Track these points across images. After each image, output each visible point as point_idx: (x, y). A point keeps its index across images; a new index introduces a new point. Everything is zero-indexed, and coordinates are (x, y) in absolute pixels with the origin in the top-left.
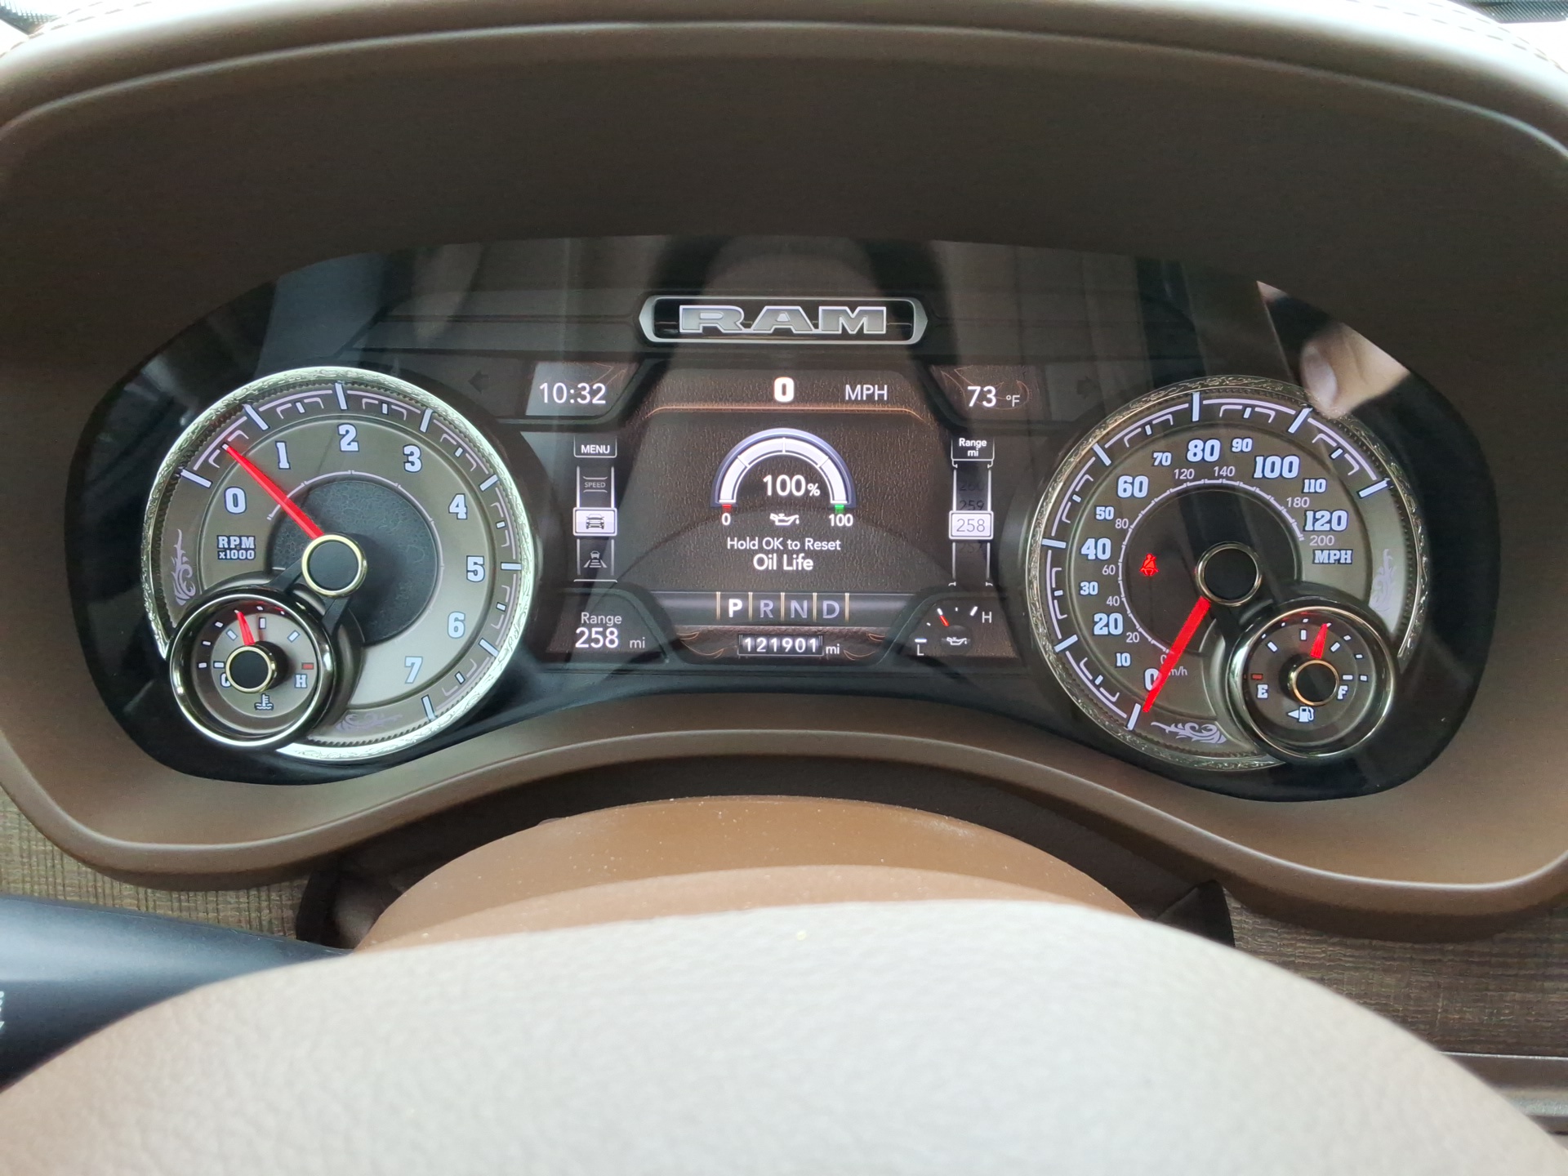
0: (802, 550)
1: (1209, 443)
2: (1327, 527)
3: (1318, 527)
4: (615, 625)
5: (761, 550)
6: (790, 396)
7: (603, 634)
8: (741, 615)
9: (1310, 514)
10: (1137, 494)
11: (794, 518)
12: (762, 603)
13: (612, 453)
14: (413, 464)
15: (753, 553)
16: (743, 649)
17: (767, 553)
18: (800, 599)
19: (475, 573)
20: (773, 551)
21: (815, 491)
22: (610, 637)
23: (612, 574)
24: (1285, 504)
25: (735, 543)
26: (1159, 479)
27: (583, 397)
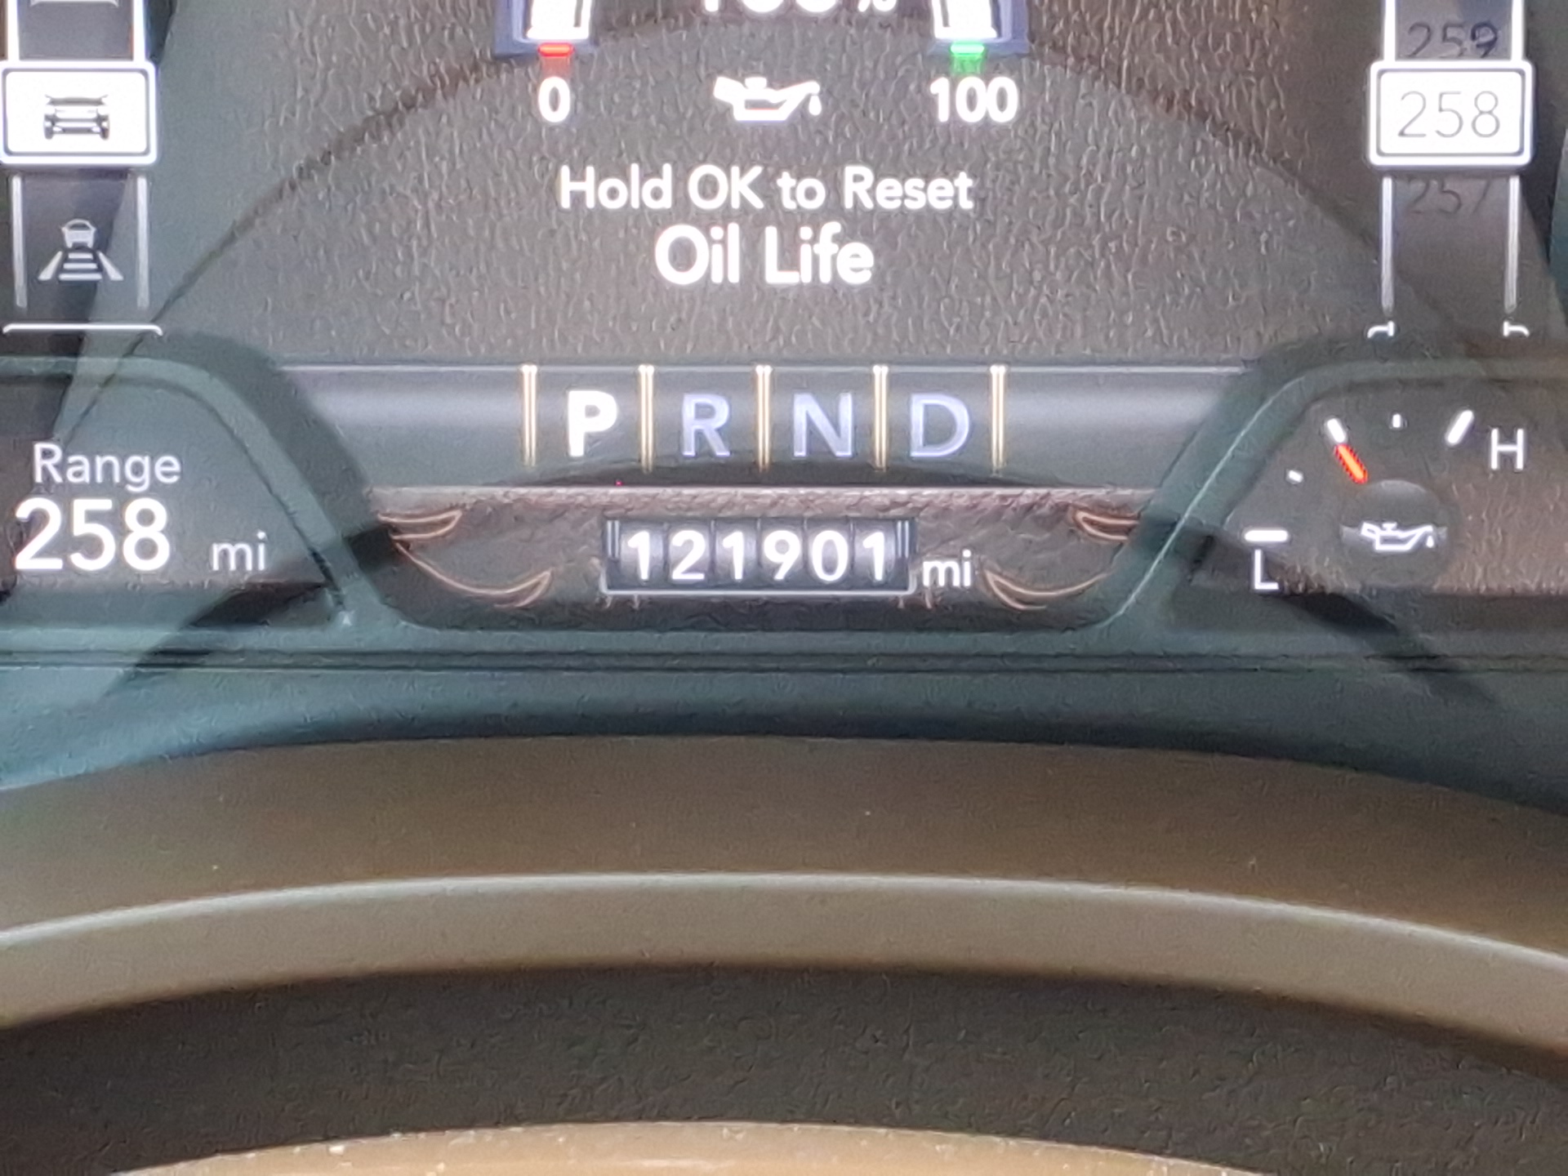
0: (833, 209)
4: (156, 490)
5: (683, 211)
7: (115, 521)
8: (613, 450)
11: (802, 95)
12: (689, 405)
15: (649, 224)
16: (620, 574)
17: (705, 221)
18: (825, 390)
20: (725, 216)
22: (138, 532)
23: (143, 297)
25: (587, 186)
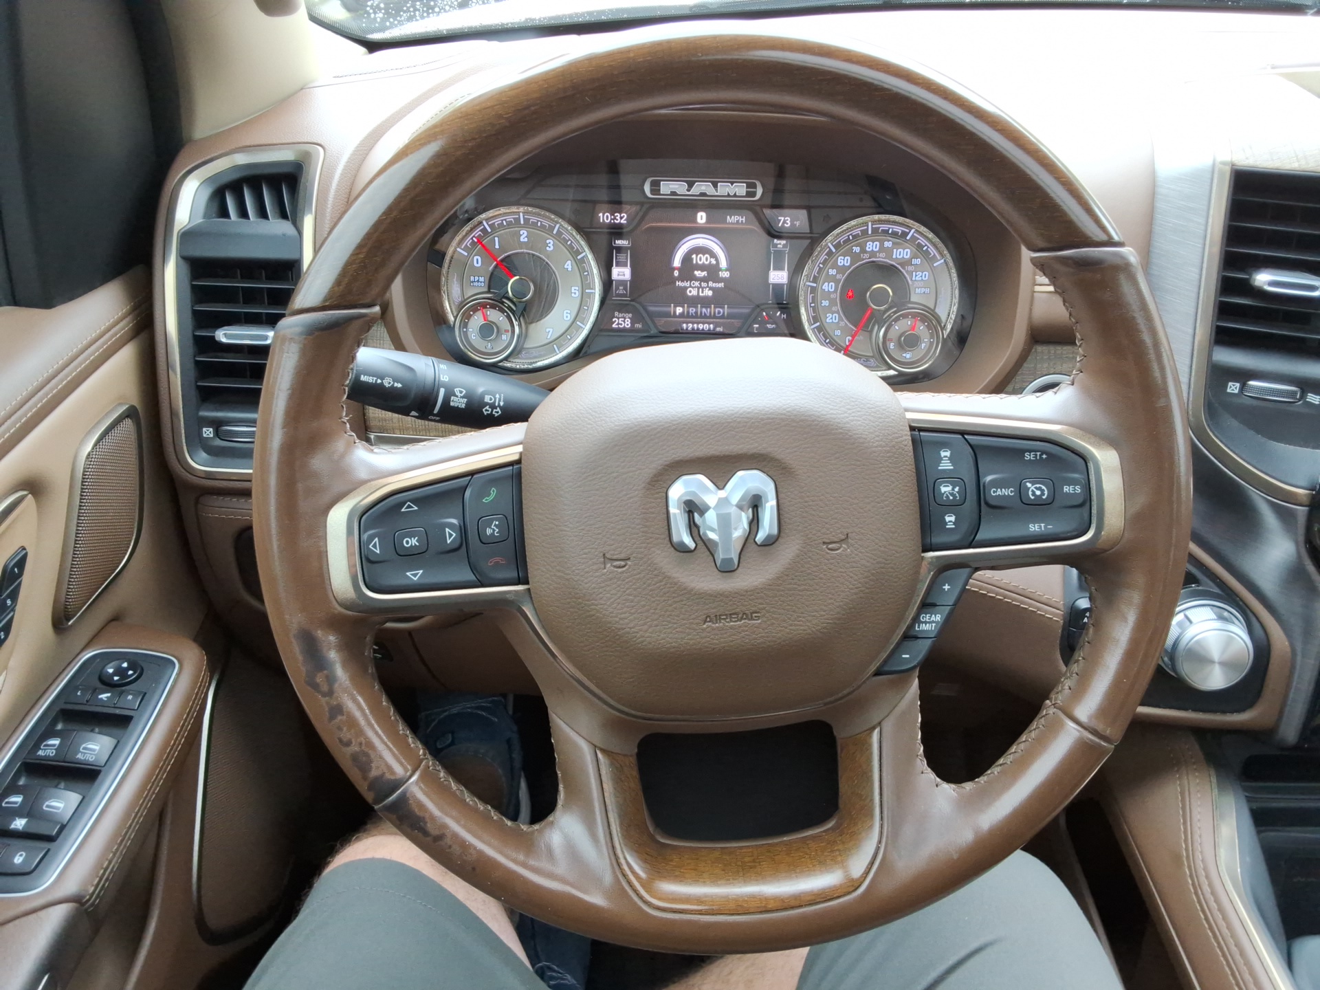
0: (708, 287)
1: (875, 243)
2: (920, 279)
3: (917, 278)
4: (629, 318)
5: (691, 286)
6: (704, 220)
7: (624, 321)
8: (682, 315)
9: (914, 273)
10: (846, 264)
11: (705, 273)
12: (691, 309)
13: (629, 244)
14: (550, 247)
15: (686, 288)
16: (682, 329)
17: (693, 288)
18: (706, 308)
19: (575, 293)
20: (695, 287)
21: (714, 262)
22: (627, 323)
23: (628, 295)
24: (904, 269)
25: (680, 283)
26: (855, 258)
27: (617, 220)
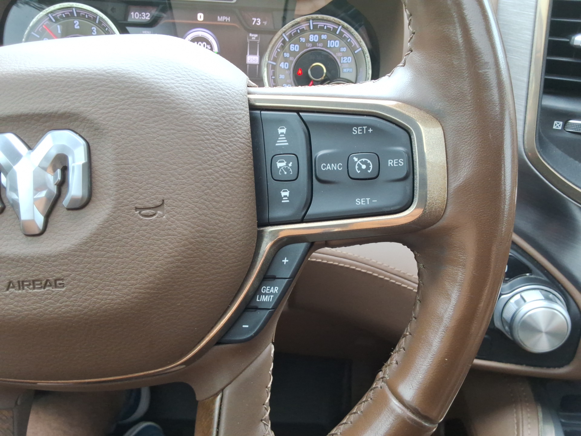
1: (315, 36)
2: (346, 62)
3: (344, 62)
6: (202, 19)
9: (342, 58)
10: (296, 50)
14: (94, 32)
21: (209, 47)
24: (336, 55)
26: (302, 45)
27: (143, 17)
